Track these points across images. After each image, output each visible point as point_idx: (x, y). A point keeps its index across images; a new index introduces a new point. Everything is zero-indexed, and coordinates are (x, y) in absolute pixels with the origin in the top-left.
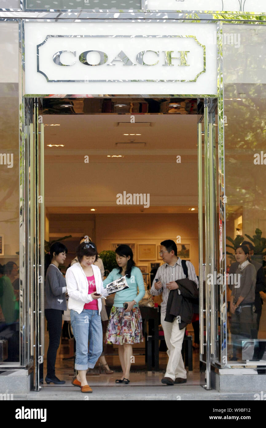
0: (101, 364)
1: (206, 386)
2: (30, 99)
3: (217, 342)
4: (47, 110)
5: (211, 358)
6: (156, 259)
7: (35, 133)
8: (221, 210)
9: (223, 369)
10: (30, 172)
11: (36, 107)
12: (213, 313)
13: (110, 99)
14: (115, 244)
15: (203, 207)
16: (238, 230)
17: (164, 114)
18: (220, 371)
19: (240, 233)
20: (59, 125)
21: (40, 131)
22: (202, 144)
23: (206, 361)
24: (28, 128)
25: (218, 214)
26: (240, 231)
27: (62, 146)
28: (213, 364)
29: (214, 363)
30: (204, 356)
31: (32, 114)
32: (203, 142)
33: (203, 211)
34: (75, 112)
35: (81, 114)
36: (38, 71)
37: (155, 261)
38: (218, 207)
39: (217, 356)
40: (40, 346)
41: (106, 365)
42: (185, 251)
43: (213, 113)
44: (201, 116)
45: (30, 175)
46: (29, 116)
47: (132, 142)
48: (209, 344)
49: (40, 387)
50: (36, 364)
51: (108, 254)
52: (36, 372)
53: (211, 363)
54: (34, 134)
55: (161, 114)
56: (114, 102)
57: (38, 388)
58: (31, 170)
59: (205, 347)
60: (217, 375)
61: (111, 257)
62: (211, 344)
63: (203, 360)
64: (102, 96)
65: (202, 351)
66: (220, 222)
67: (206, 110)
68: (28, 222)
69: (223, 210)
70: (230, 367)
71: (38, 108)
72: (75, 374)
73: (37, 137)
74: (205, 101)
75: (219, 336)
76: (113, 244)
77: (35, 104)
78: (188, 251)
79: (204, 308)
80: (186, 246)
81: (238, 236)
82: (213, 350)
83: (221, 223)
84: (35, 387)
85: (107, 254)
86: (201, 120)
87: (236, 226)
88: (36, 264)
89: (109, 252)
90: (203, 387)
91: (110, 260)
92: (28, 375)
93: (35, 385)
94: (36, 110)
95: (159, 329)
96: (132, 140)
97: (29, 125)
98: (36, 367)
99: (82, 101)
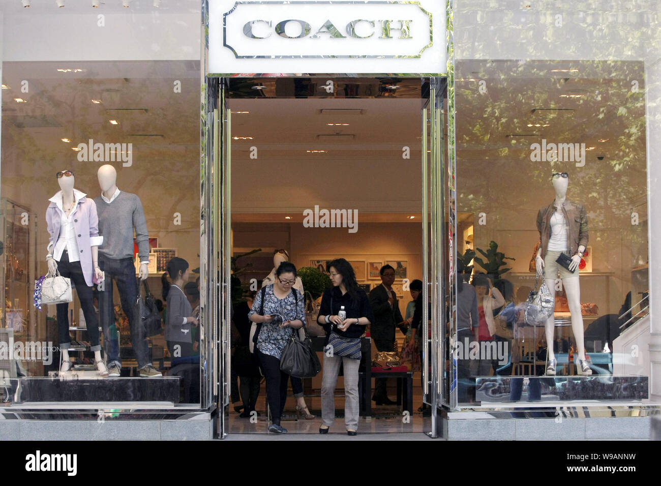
0: (299, 407)
1: (430, 433)
2: (213, 79)
3: (445, 379)
4: (232, 93)
5: (437, 400)
6: (366, 279)
7: (220, 120)
8: (452, 219)
9: (452, 413)
10: (212, 172)
11: (222, 89)
12: (440, 344)
13: (309, 79)
14: (314, 261)
15: (429, 215)
16: (468, 243)
17: (376, 97)
18: (449, 414)
19: (470, 247)
20: (248, 112)
21: (226, 119)
22: (428, 137)
23: (431, 403)
24: (211, 114)
25: (447, 223)
26: (470, 244)
27: (251, 138)
28: (440, 407)
29: (440, 405)
30: (429, 397)
31: (216, 97)
32: (429, 135)
33: (428, 221)
34: (265, 96)
35: (272, 98)
36: (225, 45)
37: (363, 281)
38: (447, 214)
39: (444, 397)
40: (226, 383)
41: (306, 408)
42: (402, 269)
43: (441, 96)
44: (427, 99)
45: (213, 176)
46: (212, 100)
47: (338, 134)
48: (435, 382)
49: (225, 434)
50: (220, 406)
51: (308, 271)
52: (220, 415)
53: (438, 404)
54: (218, 122)
55: (372, 98)
56: (314, 84)
57: (223, 436)
58: (214, 170)
59: (430, 386)
60: (444, 420)
61: (311, 275)
62: (438, 382)
63: (427, 401)
64: (301, 75)
65: (426, 391)
66: (450, 234)
67: (433, 93)
68: (210, 232)
69: (454, 219)
70: (460, 410)
71: (223, 90)
72: (268, 419)
73: (222, 126)
74: (432, 82)
75: (448, 374)
76: (313, 261)
77: (220, 85)
78: (405, 270)
79: (430, 338)
80: (402, 263)
81: (468, 251)
82: (440, 390)
83: (451, 236)
84: (218, 435)
85: (306, 272)
86: (426, 105)
87: (466, 239)
88: (220, 282)
89: (310, 268)
90: (427, 435)
91: (310, 278)
92: (210, 419)
93: (219, 432)
94: (222, 94)
95: (372, 365)
96: (338, 132)
97: (213, 111)
98: (220, 410)
99: (274, 83)
